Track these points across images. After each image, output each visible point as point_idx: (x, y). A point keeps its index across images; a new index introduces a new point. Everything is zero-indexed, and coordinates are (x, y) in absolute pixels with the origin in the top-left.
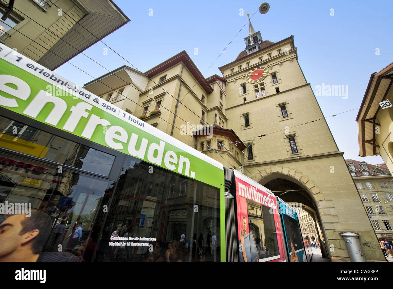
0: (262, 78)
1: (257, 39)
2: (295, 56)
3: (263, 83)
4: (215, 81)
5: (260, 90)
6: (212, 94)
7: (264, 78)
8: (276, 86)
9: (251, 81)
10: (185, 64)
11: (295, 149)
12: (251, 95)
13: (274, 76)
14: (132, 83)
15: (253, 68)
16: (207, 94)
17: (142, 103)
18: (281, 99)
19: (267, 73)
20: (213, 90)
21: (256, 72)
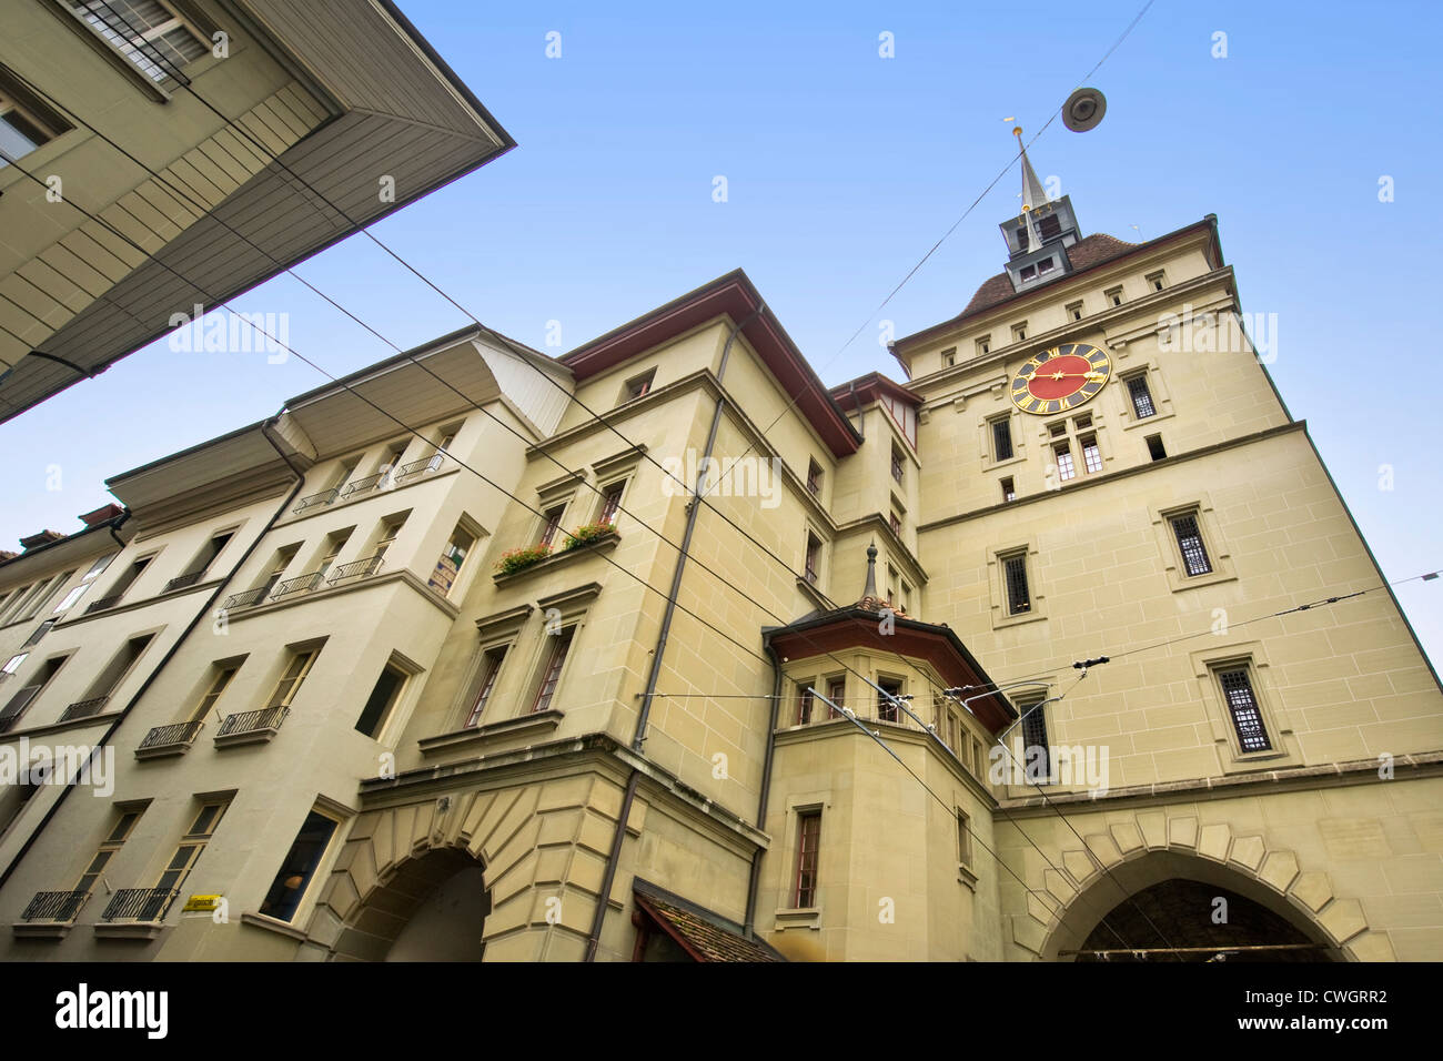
0: (1083, 392)
1: (1058, 226)
2: (1230, 303)
3: (1090, 413)
4: (873, 400)
5: (1075, 445)
6: (856, 456)
7: (1092, 394)
8: (1151, 430)
9: (1036, 403)
10: (742, 325)
11: (1253, 735)
12: (1035, 466)
13: (1137, 384)
14: (499, 400)
15: (1040, 349)
16: (833, 458)
17: (538, 489)
18: (1174, 487)
19: (1104, 370)
20: (859, 440)
21: (1056, 366)
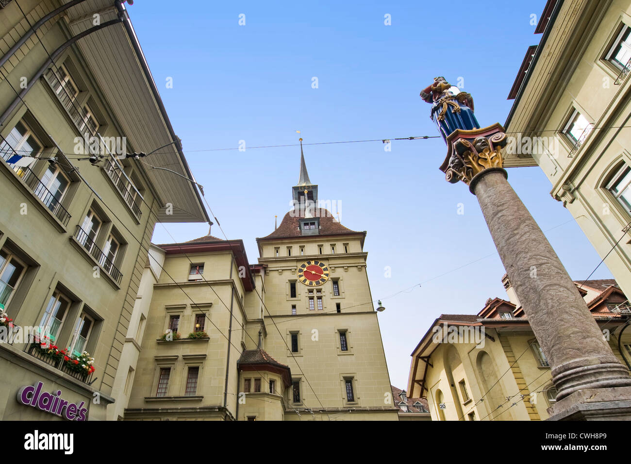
0: (320, 281)
3: (321, 289)
4: (259, 272)
5: (316, 299)
6: (252, 293)
7: (322, 283)
8: (338, 301)
9: (305, 281)
10: (236, 256)
12: (303, 303)
13: (335, 282)
15: (309, 260)
16: (245, 292)
17: (166, 306)
18: (342, 322)
19: (327, 275)
20: (254, 287)
21: (312, 268)
